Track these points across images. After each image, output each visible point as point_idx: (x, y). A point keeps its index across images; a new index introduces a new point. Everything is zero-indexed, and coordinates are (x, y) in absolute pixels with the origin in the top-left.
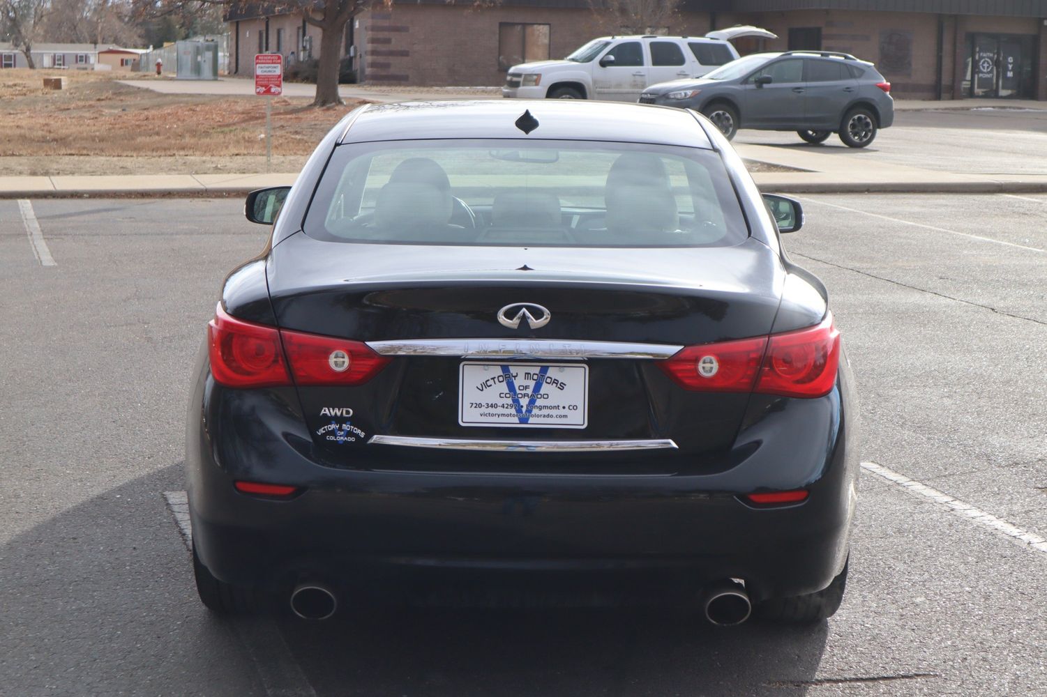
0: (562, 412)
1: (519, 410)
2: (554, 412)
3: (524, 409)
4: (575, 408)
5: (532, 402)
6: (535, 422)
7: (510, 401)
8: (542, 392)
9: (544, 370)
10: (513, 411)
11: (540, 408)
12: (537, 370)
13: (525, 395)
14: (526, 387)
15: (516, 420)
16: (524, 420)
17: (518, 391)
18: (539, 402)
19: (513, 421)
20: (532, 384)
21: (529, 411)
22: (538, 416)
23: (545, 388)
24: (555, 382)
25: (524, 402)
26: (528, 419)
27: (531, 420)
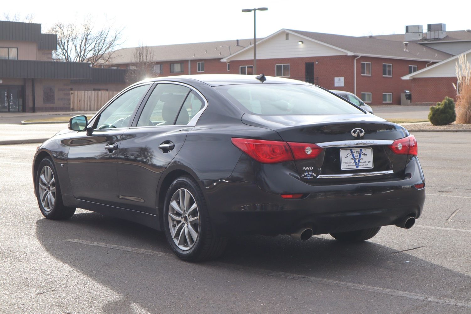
0: (366, 163)
1: (356, 164)
2: (364, 164)
3: (357, 163)
4: (370, 162)
5: (359, 161)
6: (361, 167)
7: (353, 161)
8: (361, 157)
9: (361, 150)
10: (354, 164)
11: (361, 163)
12: (359, 150)
13: (357, 159)
14: (357, 156)
15: (355, 167)
16: (357, 167)
17: (355, 158)
18: (361, 161)
19: (354, 168)
20: (358, 155)
21: (358, 164)
22: (361, 165)
23: (362, 156)
24: (364, 154)
25: (357, 161)
26: (358, 166)
27: (359, 167)
